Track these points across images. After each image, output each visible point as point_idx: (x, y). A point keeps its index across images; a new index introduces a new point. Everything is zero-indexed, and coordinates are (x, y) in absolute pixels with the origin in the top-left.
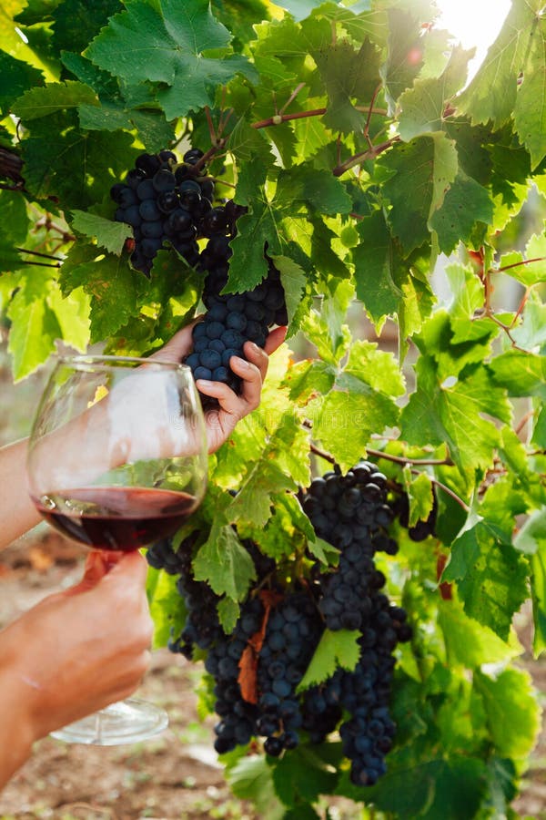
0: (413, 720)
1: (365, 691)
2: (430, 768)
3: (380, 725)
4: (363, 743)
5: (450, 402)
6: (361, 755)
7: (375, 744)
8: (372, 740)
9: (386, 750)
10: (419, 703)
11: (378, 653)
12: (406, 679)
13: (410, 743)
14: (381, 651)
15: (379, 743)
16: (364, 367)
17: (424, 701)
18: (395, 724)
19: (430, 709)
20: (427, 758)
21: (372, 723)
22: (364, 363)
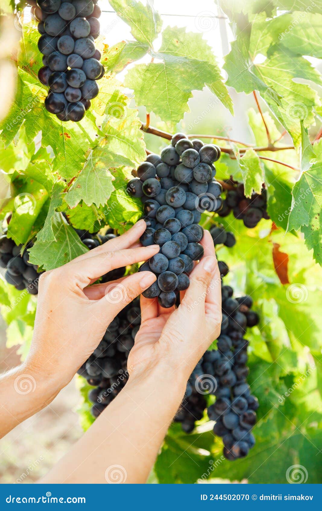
0: (271, 395)
1: (225, 372)
2: (291, 443)
3: (244, 400)
4: (230, 420)
5: (264, 74)
6: (230, 431)
7: (241, 417)
8: (238, 415)
9: (253, 422)
10: (274, 382)
11: (231, 338)
12: (260, 361)
13: (271, 415)
14: (234, 334)
15: (245, 417)
16: (177, 48)
17: (277, 380)
18: (256, 399)
19: (284, 387)
20: (288, 433)
21: (236, 400)
22: (177, 45)
